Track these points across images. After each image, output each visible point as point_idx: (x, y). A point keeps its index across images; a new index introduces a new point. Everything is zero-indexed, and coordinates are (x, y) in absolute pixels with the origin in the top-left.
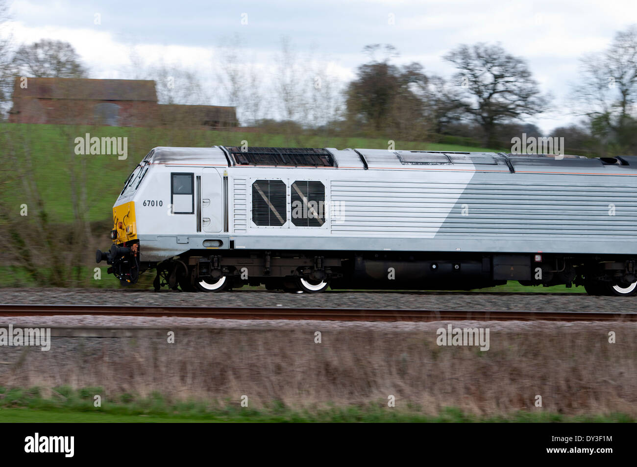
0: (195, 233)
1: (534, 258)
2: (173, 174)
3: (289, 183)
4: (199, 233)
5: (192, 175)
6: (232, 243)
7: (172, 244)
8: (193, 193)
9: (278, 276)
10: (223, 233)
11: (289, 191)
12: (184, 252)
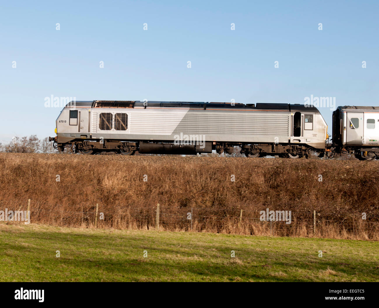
0: (78, 132)
1: (212, 143)
2: (70, 111)
3: (114, 114)
4: (79, 133)
5: (77, 111)
6: (91, 136)
7: (69, 136)
8: (77, 118)
9: (110, 149)
10: (88, 132)
11: (114, 117)
12: (73, 139)
